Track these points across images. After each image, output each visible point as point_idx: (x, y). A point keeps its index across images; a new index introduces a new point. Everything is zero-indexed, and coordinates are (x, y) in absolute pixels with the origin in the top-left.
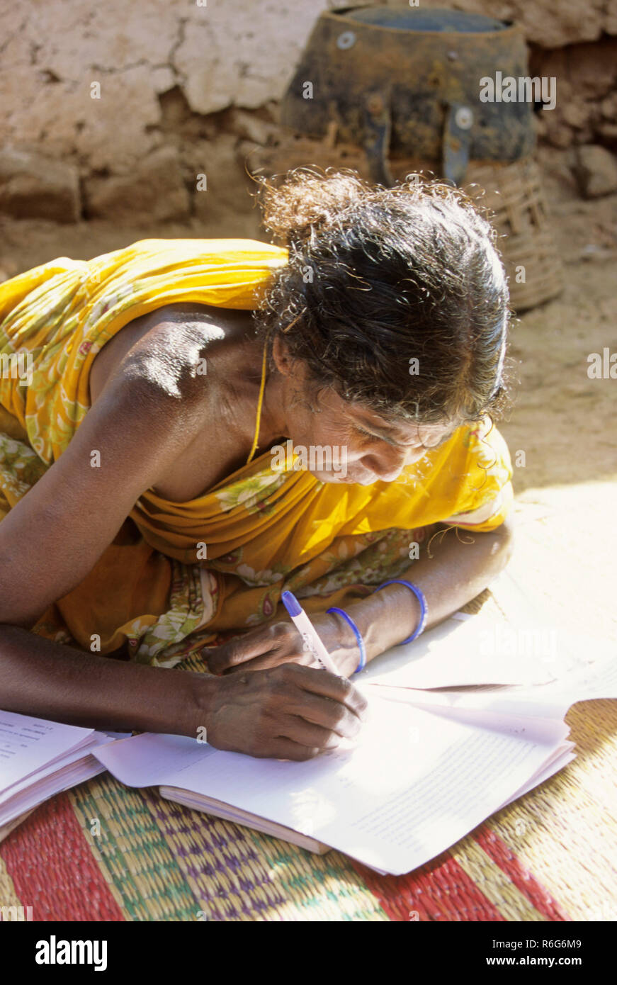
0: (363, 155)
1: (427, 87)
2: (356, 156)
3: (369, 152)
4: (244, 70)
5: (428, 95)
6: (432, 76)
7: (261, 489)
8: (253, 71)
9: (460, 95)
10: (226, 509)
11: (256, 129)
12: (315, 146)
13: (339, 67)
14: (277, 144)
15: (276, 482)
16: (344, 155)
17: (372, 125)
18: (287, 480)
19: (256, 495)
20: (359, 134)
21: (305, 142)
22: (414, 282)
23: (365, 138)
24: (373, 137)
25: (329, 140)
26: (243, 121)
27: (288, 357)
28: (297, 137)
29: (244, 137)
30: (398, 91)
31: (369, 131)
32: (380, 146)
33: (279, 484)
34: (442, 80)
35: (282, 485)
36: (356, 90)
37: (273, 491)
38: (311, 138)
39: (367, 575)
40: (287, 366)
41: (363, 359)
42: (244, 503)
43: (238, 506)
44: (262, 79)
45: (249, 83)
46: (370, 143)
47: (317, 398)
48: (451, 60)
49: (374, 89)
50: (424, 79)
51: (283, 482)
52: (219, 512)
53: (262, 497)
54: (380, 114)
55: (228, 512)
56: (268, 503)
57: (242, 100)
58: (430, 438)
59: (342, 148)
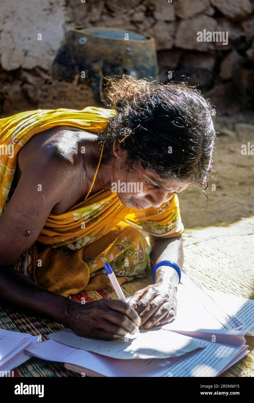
0: (90, 89)
1: (118, 62)
2: (87, 89)
3: (93, 89)
4: (26, 54)
5: (119, 65)
6: (120, 57)
7: (92, 211)
8: (30, 53)
9: (131, 66)
10: (76, 219)
11: (31, 79)
12: (69, 85)
13: (80, 52)
14: (50, 83)
15: (99, 208)
16: (82, 89)
17: (95, 77)
18: (104, 208)
19: (90, 214)
20: (89, 80)
21: (64, 83)
22: (180, 118)
23: (91, 82)
24: (95, 82)
25: (75, 82)
26: (25, 74)
27: (119, 149)
28: (60, 81)
29: (25, 81)
30: (106, 63)
31: (93, 79)
32: (98, 85)
33: (100, 209)
34: (124, 59)
35: (102, 210)
36: (88, 62)
37: (97, 212)
38: (67, 81)
39: (120, 273)
40: (118, 153)
41: (156, 150)
42: (84, 217)
43: (81, 218)
44: (34, 57)
45: (28, 59)
46: (94, 84)
47: (132, 166)
48: (128, 51)
49: (95, 61)
50: (117, 59)
51: (102, 208)
52: (73, 221)
53: (92, 214)
54: (98, 72)
55: (76, 221)
56: (95, 217)
57: (24, 66)
58: (179, 189)
59: (81, 86)
